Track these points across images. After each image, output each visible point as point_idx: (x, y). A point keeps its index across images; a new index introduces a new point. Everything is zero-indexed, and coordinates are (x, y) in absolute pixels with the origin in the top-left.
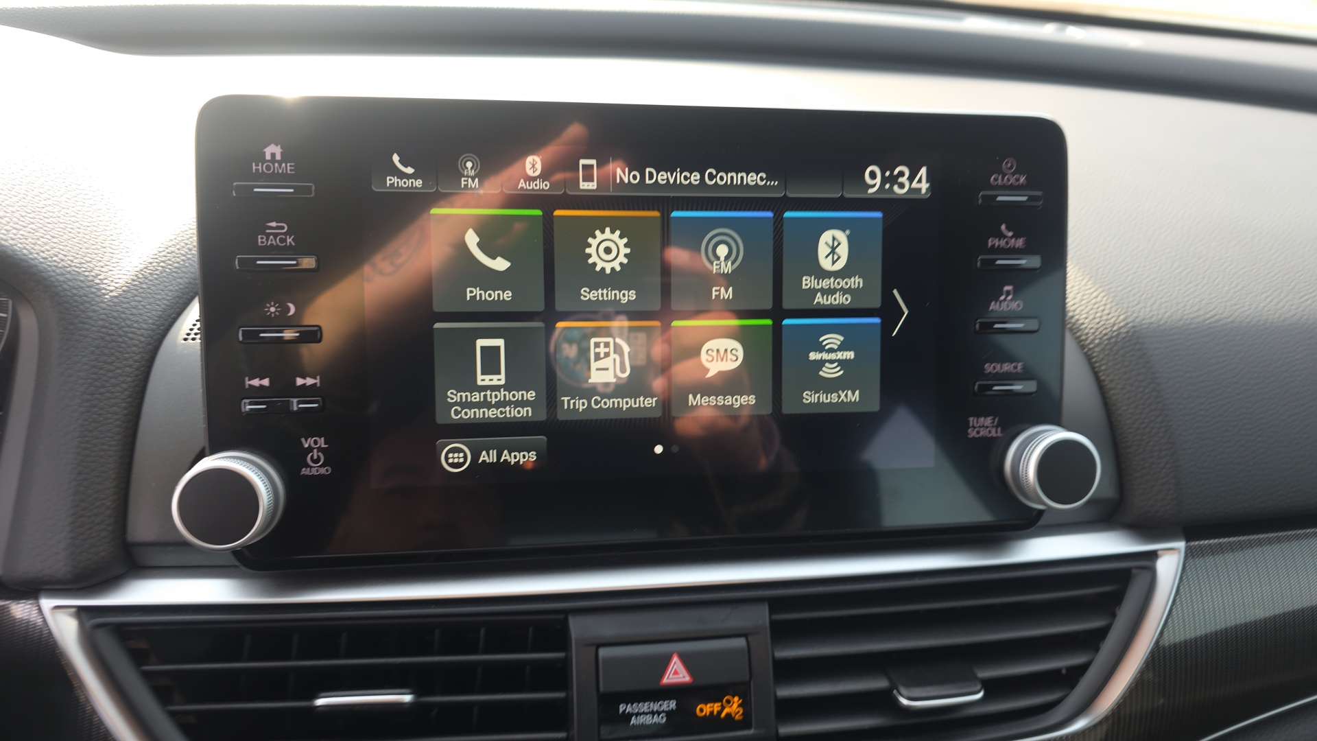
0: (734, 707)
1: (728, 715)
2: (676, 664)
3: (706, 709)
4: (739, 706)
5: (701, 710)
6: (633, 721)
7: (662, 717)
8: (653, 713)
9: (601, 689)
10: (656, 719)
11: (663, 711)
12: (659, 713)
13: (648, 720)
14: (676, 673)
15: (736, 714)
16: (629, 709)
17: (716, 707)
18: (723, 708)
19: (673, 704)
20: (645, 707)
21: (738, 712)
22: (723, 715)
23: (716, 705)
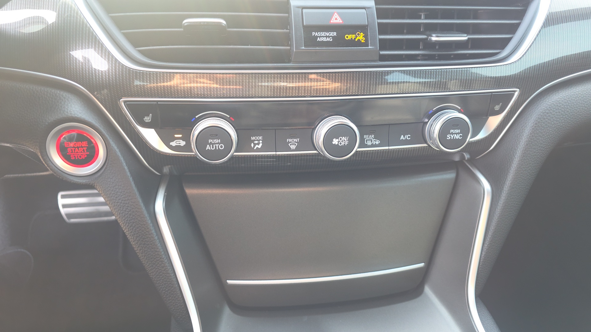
0: (361, 37)
1: (359, 40)
2: (336, 16)
3: (349, 37)
4: (363, 37)
5: (347, 37)
6: (318, 39)
7: (331, 39)
8: (327, 37)
9: (305, 24)
10: (328, 39)
11: (331, 36)
12: (329, 37)
13: (325, 39)
14: (336, 19)
15: (362, 40)
16: (316, 34)
17: (353, 36)
18: (356, 37)
19: (335, 34)
20: (323, 34)
21: (363, 39)
22: (356, 40)
23: (353, 35)
